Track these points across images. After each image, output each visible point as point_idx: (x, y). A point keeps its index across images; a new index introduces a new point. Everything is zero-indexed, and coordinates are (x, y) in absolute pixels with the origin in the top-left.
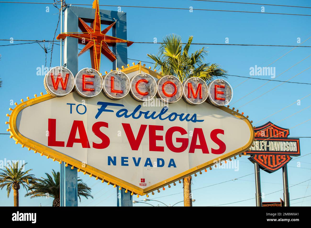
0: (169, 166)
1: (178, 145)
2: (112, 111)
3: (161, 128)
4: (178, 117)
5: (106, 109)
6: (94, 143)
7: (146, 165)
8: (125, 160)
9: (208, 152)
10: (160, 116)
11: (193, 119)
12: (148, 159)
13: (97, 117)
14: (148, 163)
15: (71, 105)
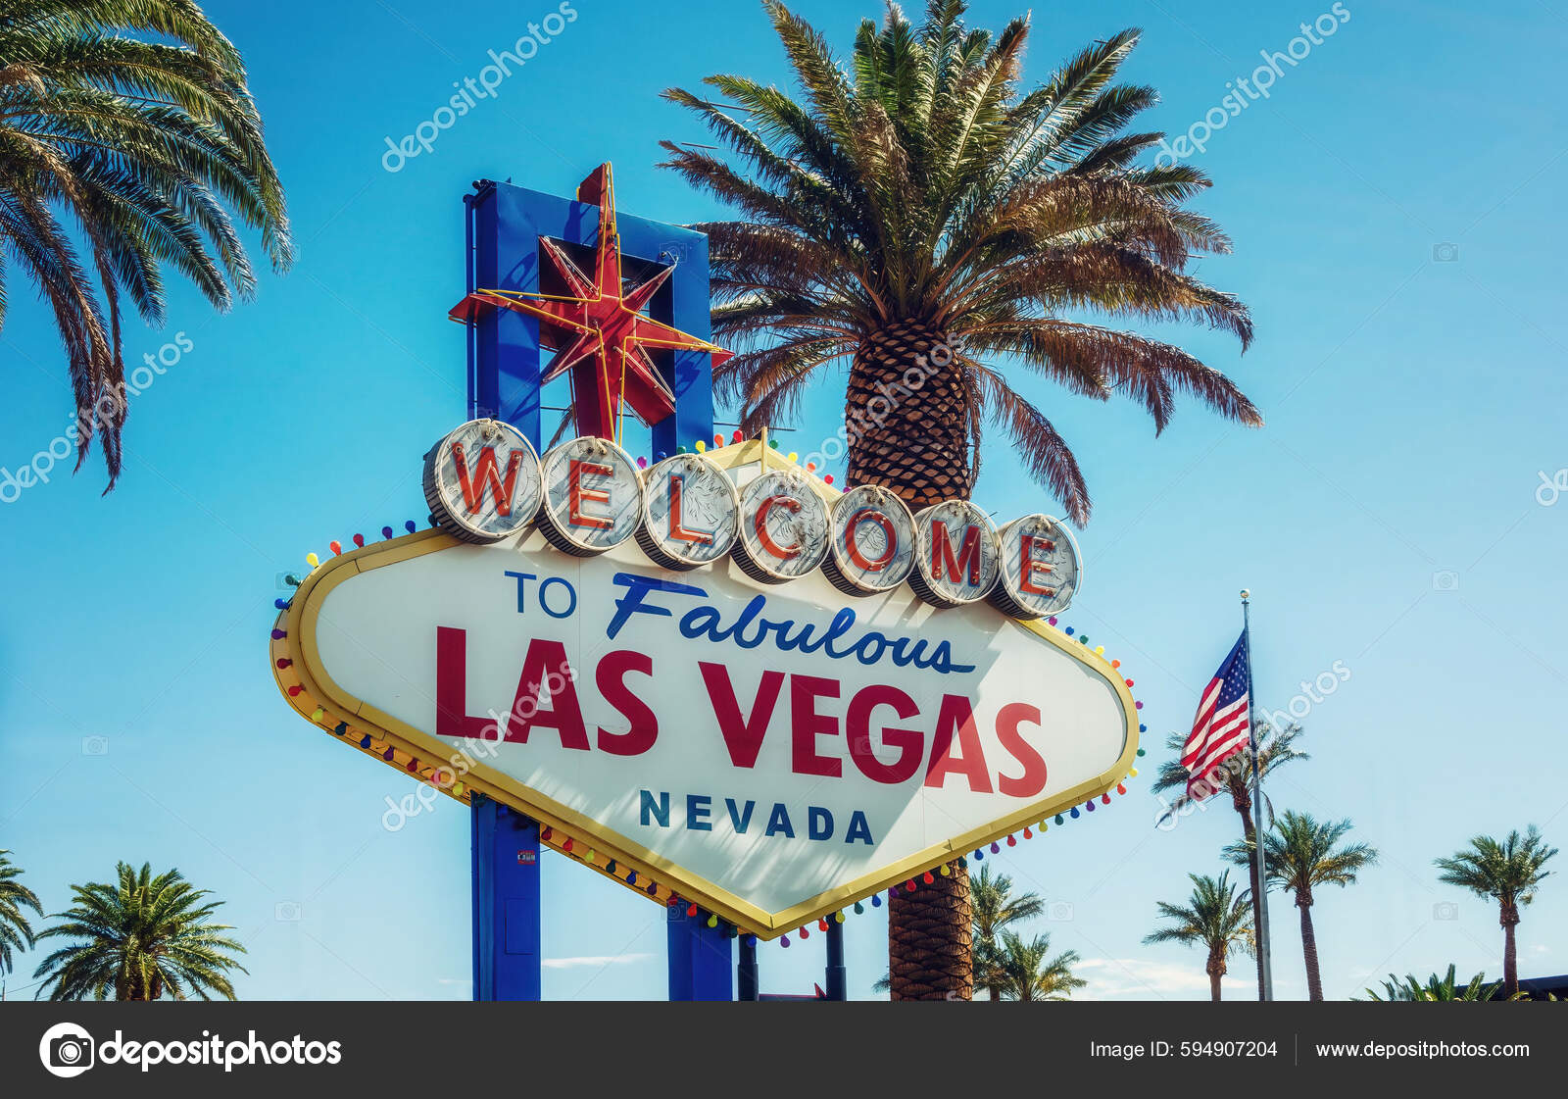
0: (850, 838)
1: (888, 755)
2: (667, 612)
5: (644, 601)
6: (601, 732)
7: (770, 831)
8: (699, 806)
9: (988, 789)
10: (827, 640)
11: (940, 661)
12: (780, 809)
13: (612, 631)
14: (780, 821)
15: (521, 577)
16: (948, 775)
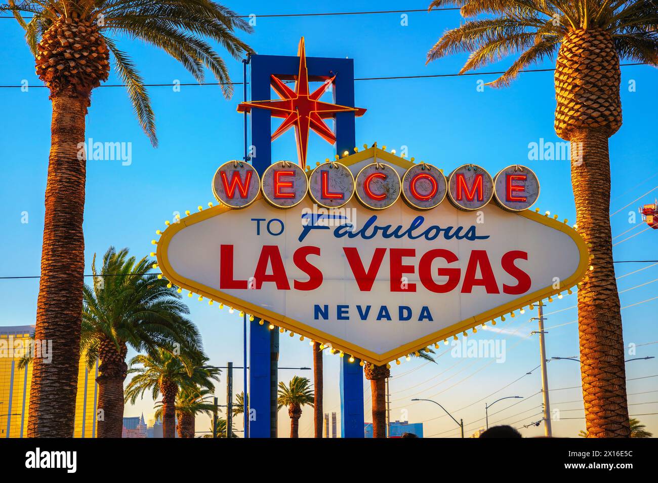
0: (420, 319)
1: (442, 280)
2: (327, 228)
3: (411, 253)
4: (442, 233)
6: (295, 282)
7: (379, 318)
8: (343, 309)
9: (497, 292)
10: (409, 232)
11: (470, 235)
12: (384, 308)
13: (301, 239)
14: (384, 313)
15: (258, 220)
16: (474, 287)
